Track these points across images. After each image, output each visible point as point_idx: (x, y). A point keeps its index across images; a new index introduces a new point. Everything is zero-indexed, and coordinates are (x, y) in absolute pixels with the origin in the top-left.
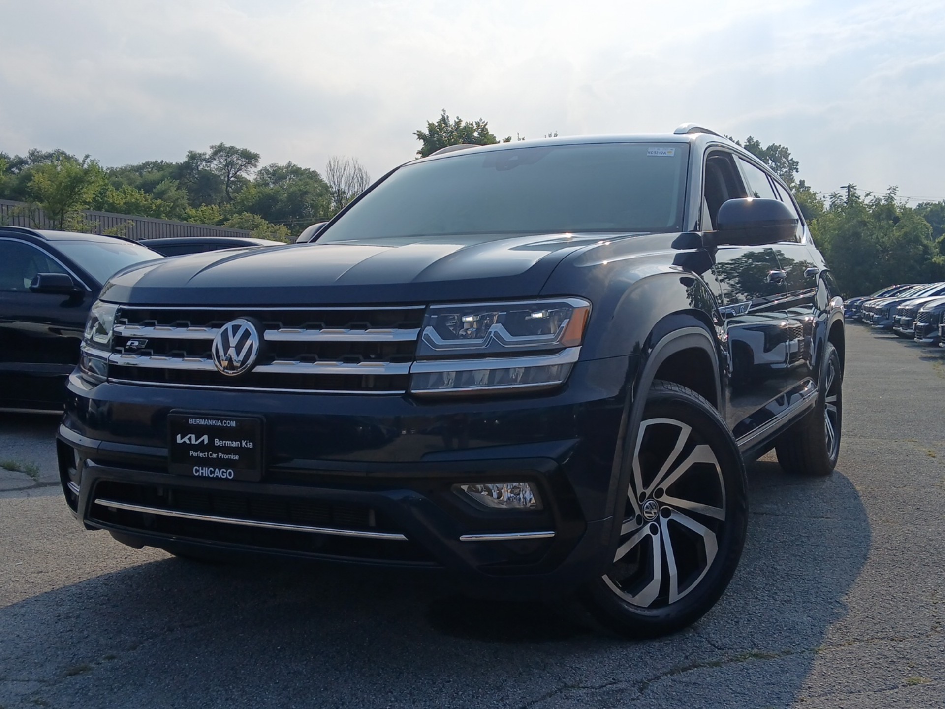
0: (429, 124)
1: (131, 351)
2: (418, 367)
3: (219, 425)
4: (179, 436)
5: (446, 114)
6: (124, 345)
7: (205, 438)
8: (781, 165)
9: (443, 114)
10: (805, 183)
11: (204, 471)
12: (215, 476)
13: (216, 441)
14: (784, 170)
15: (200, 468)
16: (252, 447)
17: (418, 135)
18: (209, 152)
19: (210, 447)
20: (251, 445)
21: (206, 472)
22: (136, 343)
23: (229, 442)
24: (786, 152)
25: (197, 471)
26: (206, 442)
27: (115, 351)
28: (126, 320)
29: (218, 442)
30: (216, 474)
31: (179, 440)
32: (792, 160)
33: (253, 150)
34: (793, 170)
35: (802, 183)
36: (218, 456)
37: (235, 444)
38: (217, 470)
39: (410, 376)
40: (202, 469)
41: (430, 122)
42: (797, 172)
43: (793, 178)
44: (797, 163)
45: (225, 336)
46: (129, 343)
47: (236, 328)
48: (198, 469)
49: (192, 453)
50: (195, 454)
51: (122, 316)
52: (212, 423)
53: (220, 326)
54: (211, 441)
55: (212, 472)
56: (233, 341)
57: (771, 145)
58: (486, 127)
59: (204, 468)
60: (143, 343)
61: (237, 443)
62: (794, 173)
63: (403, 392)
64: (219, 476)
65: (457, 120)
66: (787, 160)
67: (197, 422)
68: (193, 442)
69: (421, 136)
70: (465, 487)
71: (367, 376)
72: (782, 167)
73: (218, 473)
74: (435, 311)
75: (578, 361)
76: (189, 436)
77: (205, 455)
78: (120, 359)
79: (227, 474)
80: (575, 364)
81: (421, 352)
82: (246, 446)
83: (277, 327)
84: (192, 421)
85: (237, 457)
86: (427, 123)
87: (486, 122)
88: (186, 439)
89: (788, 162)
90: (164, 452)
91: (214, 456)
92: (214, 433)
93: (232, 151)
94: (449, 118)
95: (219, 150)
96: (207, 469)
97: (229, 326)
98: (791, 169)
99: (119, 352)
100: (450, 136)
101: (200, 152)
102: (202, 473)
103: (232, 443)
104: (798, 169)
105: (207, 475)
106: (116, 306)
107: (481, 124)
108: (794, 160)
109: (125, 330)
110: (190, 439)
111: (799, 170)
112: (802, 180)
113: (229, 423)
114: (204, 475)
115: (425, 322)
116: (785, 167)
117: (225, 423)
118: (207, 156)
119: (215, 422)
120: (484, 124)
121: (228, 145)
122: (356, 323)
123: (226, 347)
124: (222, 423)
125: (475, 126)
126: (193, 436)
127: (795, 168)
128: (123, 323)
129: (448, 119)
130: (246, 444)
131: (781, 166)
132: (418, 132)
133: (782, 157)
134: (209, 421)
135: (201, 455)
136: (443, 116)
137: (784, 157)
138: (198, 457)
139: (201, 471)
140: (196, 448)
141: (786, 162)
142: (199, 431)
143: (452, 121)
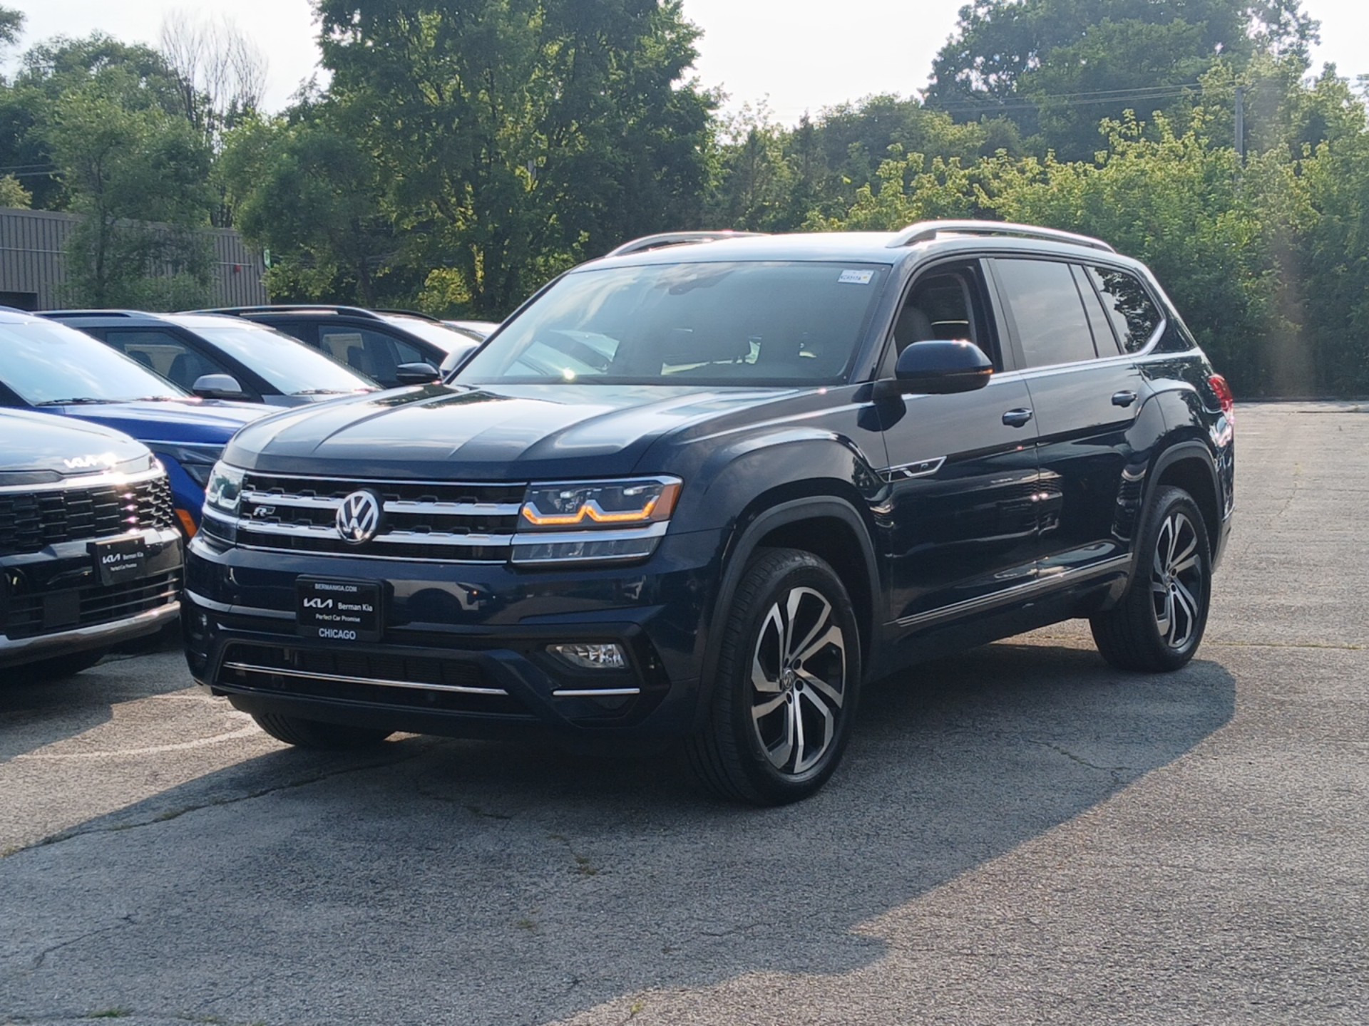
1: (258, 518)
2: (519, 540)
3: (342, 590)
4: (306, 601)
6: (252, 512)
7: (330, 602)
8: (1280, 28)
10: (1337, 71)
13: (340, 604)
14: (1288, 40)
15: (325, 630)
16: (372, 610)
19: (334, 611)
20: (370, 609)
21: (330, 633)
22: (264, 510)
23: (351, 606)
25: (323, 632)
26: (331, 606)
27: (242, 517)
28: (253, 486)
29: (341, 606)
30: (339, 636)
31: (306, 604)
32: (1304, 17)
34: (1307, 40)
35: (1329, 70)
36: (341, 619)
37: (357, 608)
38: (340, 631)
39: (511, 546)
40: (327, 631)
42: (1318, 43)
43: (1307, 59)
44: (1318, 23)
45: (347, 506)
46: (257, 510)
47: (358, 500)
48: (323, 630)
49: (318, 616)
50: (321, 617)
51: (249, 483)
52: (336, 588)
53: (343, 497)
54: (335, 605)
55: (336, 634)
56: (355, 512)
59: (329, 630)
60: (271, 510)
61: (358, 606)
62: (1311, 46)
63: (505, 562)
64: (343, 638)
66: (1294, 16)
67: (323, 587)
68: (319, 606)
70: (559, 648)
71: (477, 547)
72: (1283, 34)
73: (341, 635)
74: (536, 488)
75: (666, 535)
76: (315, 600)
77: (330, 618)
78: (248, 525)
79: (350, 635)
80: (662, 537)
81: (522, 526)
82: (366, 610)
83: (394, 499)
84: (317, 586)
85: (358, 620)
88: (312, 603)
89: (1297, 20)
90: (291, 615)
91: (338, 619)
92: (337, 596)
96: (331, 630)
97: (351, 497)
98: (1304, 37)
99: (247, 518)
102: (327, 634)
103: (354, 607)
104: (1318, 37)
105: (331, 636)
106: (243, 472)
108: (1309, 16)
109: (253, 497)
110: (316, 603)
111: (1320, 40)
112: (1330, 62)
113: (351, 589)
114: (329, 636)
115: (526, 497)
116: (1288, 34)
117: (348, 589)
119: (339, 588)
122: (464, 497)
123: (349, 517)
124: (345, 589)
126: (319, 601)
127: (1312, 36)
128: (250, 489)
130: (366, 607)
131: (1281, 31)
133: (1283, 11)
134: (334, 586)
135: (326, 617)
137: (1286, 9)
138: (323, 620)
140: (321, 611)
141: (1293, 23)
142: (324, 595)
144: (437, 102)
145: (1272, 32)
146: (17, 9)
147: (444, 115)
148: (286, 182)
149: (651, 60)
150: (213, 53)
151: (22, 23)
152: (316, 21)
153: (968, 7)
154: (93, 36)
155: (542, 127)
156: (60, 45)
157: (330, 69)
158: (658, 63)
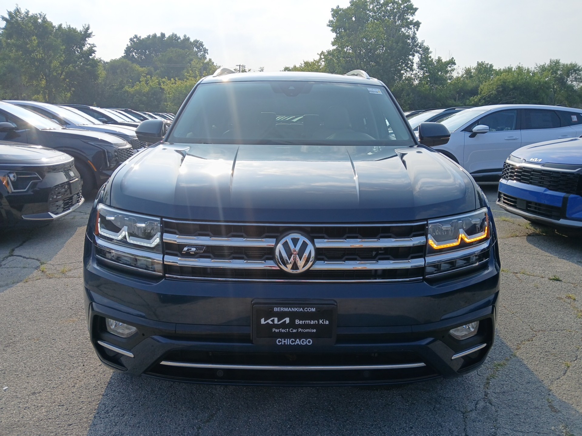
0: (8, 12)
1: (189, 255)
2: (431, 259)
3: (301, 311)
4: (263, 319)
5: (19, 7)
6: (180, 251)
7: (287, 320)
10: (212, 60)
11: (286, 342)
12: (296, 344)
14: (202, 53)
15: (283, 339)
16: (328, 323)
17: (2, 18)
19: (291, 325)
20: (326, 323)
21: (288, 342)
22: (193, 250)
23: (308, 322)
24: (202, 44)
26: (287, 322)
28: (175, 231)
29: (297, 322)
30: (296, 343)
31: (263, 321)
32: (205, 48)
35: (210, 60)
36: (298, 331)
37: (312, 322)
38: (298, 340)
40: (285, 340)
41: (9, 11)
42: (208, 54)
43: (206, 57)
44: (208, 50)
46: (185, 249)
48: (281, 340)
49: (274, 330)
50: (277, 331)
51: (169, 228)
52: (295, 309)
54: (292, 321)
55: (292, 342)
56: (294, 250)
57: (195, 39)
58: (46, 16)
59: (286, 339)
60: (201, 249)
61: (315, 321)
62: (206, 54)
64: (300, 344)
65: (26, 11)
67: (281, 309)
68: (276, 322)
69: (4, 19)
73: (298, 342)
76: (272, 319)
77: (286, 331)
78: (179, 261)
82: (323, 323)
84: (276, 309)
85: (315, 331)
86: (7, 11)
87: (45, 14)
88: (269, 321)
91: (294, 331)
92: (293, 316)
96: (288, 340)
97: (288, 239)
98: (205, 52)
100: (23, 20)
102: (285, 343)
103: (311, 322)
104: (208, 53)
105: (288, 344)
106: (159, 219)
109: (177, 239)
110: (273, 321)
112: (210, 58)
113: (310, 310)
114: (286, 344)
116: (202, 51)
117: (306, 310)
119: (298, 309)
120: (44, 15)
123: (289, 253)
124: (304, 310)
125: (39, 16)
126: (276, 319)
129: (20, 10)
130: (323, 322)
131: (200, 51)
134: (292, 308)
135: (283, 331)
136: (17, 8)
137: (201, 46)
138: (280, 332)
139: (283, 342)
140: (277, 326)
141: (203, 49)
142: (281, 315)
143: (23, 11)
145: (198, 51)
153: (132, 38)
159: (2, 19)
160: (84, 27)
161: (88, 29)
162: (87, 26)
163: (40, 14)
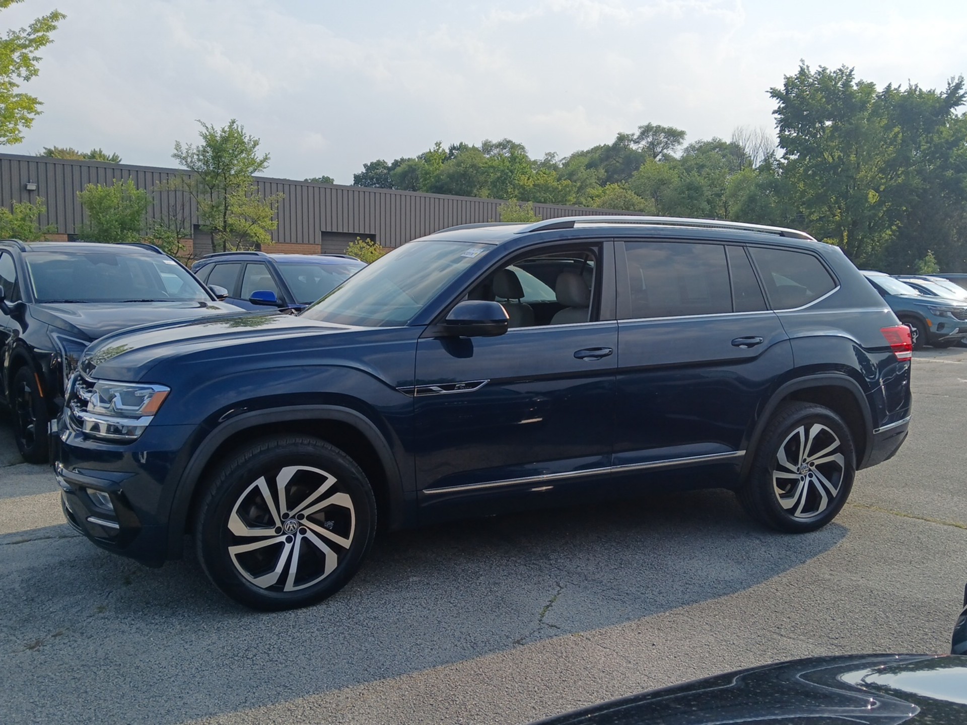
0: (785, 78)
5: (806, 64)
9: (802, 65)
17: (771, 93)
18: (637, 134)
33: (679, 128)
41: (788, 76)
65: (820, 69)
69: (775, 94)
80: (147, 427)
87: (850, 68)
93: (658, 130)
94: (810, 68)
95: (647, 130)
101: (628, 133)
107: (845, 71)
118: (635, 137)
120: (849, 71)
121: (654, 124)
129: (808, 69)
132: (771, 89)
136: (801, 68)
143: (813, 70)
144: (831, 160)
146: (683, 130)
147: (834, 167)
148: (752, 199)
149: (944, 138)
150: (754, 144)
151: (685, 136)
152: (777, 127)
154: (713, 140)
155: (882, 170)
156: (700, 144)
157: (783, 148)
158: (947, 140)
159: (770, 95)
160: (949, 84)
161: (959, 86)
162: (956, 81)
163: (840, 70)
